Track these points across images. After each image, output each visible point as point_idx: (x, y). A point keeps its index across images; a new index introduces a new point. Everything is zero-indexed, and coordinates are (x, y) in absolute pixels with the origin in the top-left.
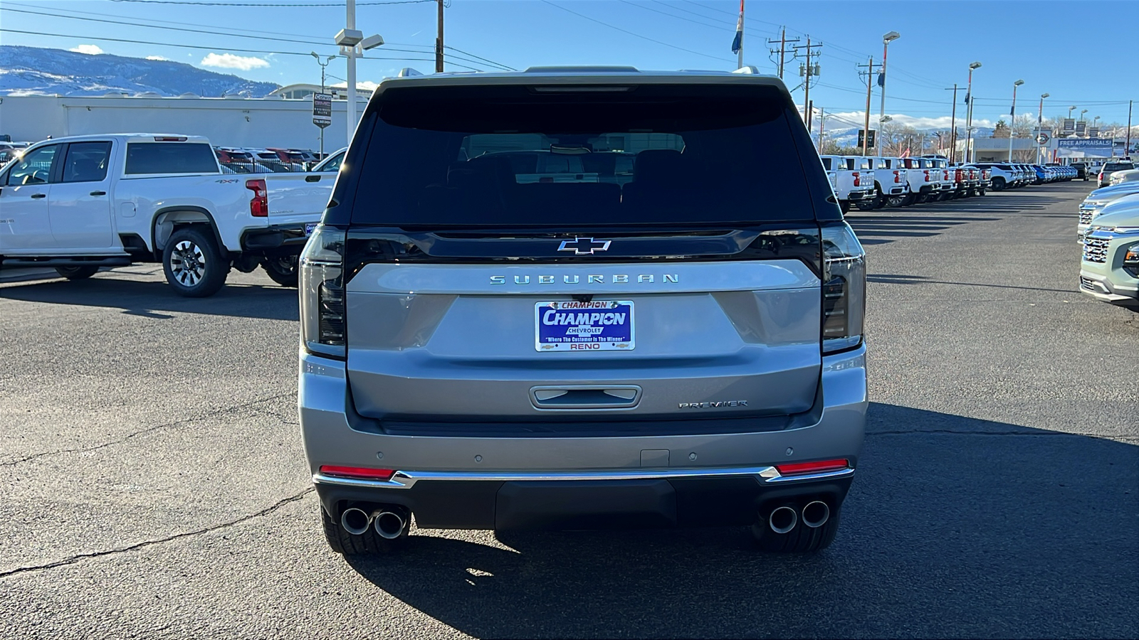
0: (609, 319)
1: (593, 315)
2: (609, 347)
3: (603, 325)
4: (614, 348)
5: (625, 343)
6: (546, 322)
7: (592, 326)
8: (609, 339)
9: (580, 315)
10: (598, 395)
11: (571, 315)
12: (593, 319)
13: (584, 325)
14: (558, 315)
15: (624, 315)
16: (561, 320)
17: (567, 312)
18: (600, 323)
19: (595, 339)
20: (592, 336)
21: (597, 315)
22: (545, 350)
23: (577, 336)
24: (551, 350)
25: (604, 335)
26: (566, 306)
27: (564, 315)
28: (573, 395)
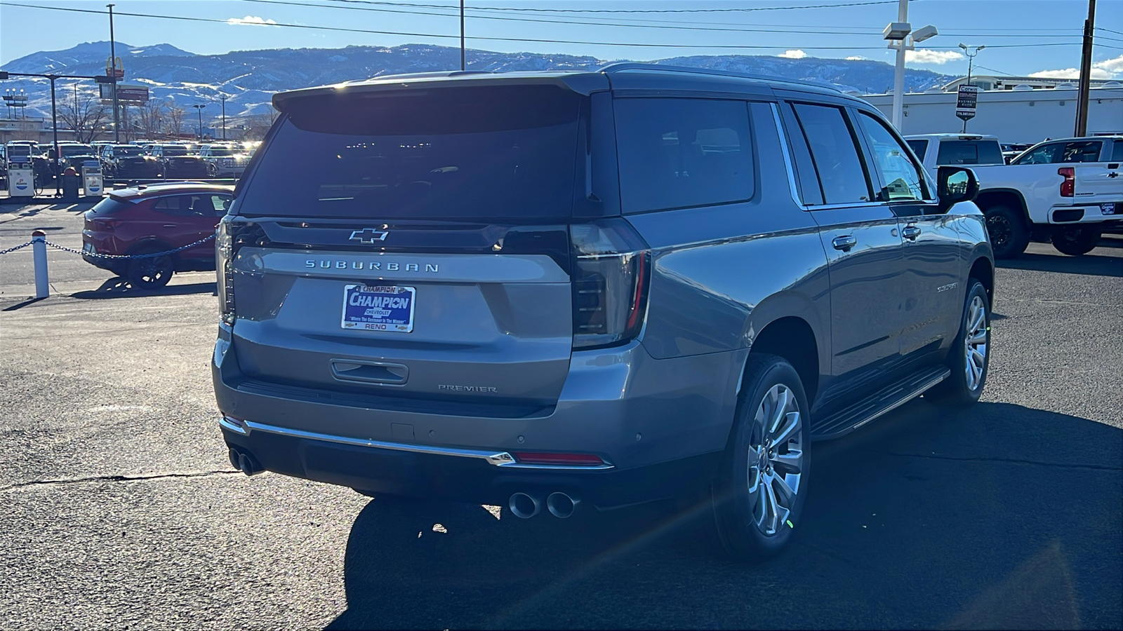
0: (396, 303)
1: (385, 298)
2: (393, 328)
3: (392, 308)
4: (397, 330)
5: (405, 326)
6: (352, 303)
7: (383, 309)
8: (394, 321)
9: (376, 298)
10: (382, 371)
11: (370, 298)
12: (384, 303)
13: (377, 307)
14: (360, 297)
15: (407, 300)
16: (362, 301)
17: (367, 295)
18: (389, 306)
19: (384, 321)
20: (383, 317)
21: (388, 298)
22: (347, 327)
23: (371, 317)
24: (352, 327)
25: (391, 317)
26: (366, 289)
27: (364, 297)
28: (367, 369)
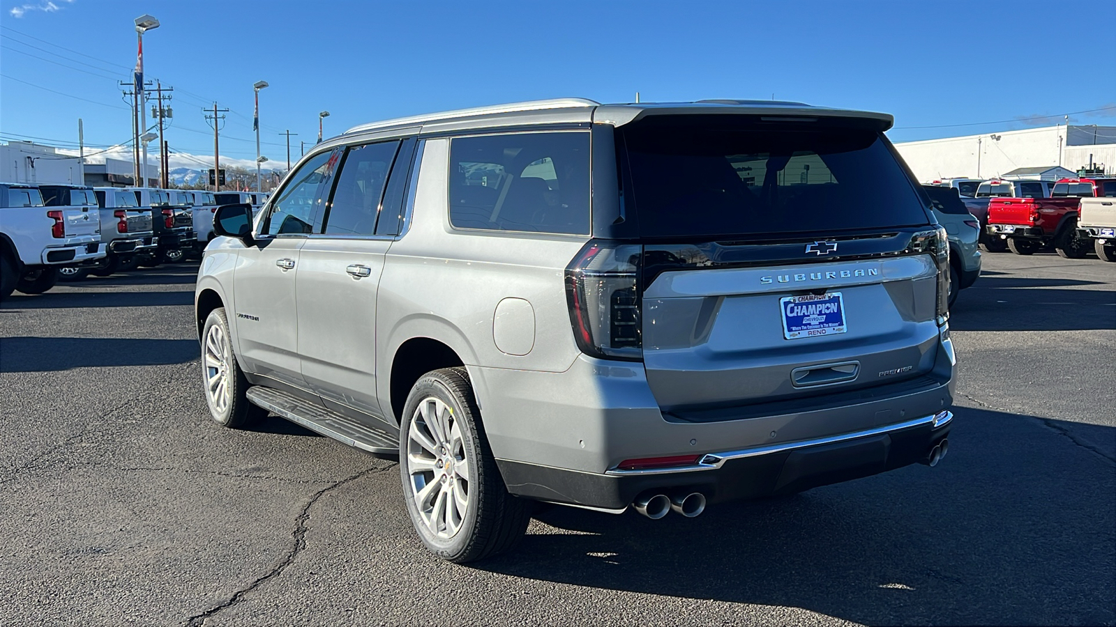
0: (828, 308)
1: (818, 306)
2: (832, 332)
3: (825, 314)
4: (835, 332)
5: (841, 327)
6: (789, 315)
7: (818, 315)
8: (830, 324)
9: (810, 306)
10: (827, 372)
11: (804, 307)
12: (818, 309)
13: (813, 314)
14: (796, 307)
15: (836, 304)
16: (799, 312)
17: (802, 305)
18: (823, 312)
19: (822, 326)
20: (820, 323)
21: (820, 305)
22: (792, 338)
23: (810, 324)
24: (796, 337)
25: (827, 321)
26: (800, 299)
27: (800, 307)
28: (815, 373)
